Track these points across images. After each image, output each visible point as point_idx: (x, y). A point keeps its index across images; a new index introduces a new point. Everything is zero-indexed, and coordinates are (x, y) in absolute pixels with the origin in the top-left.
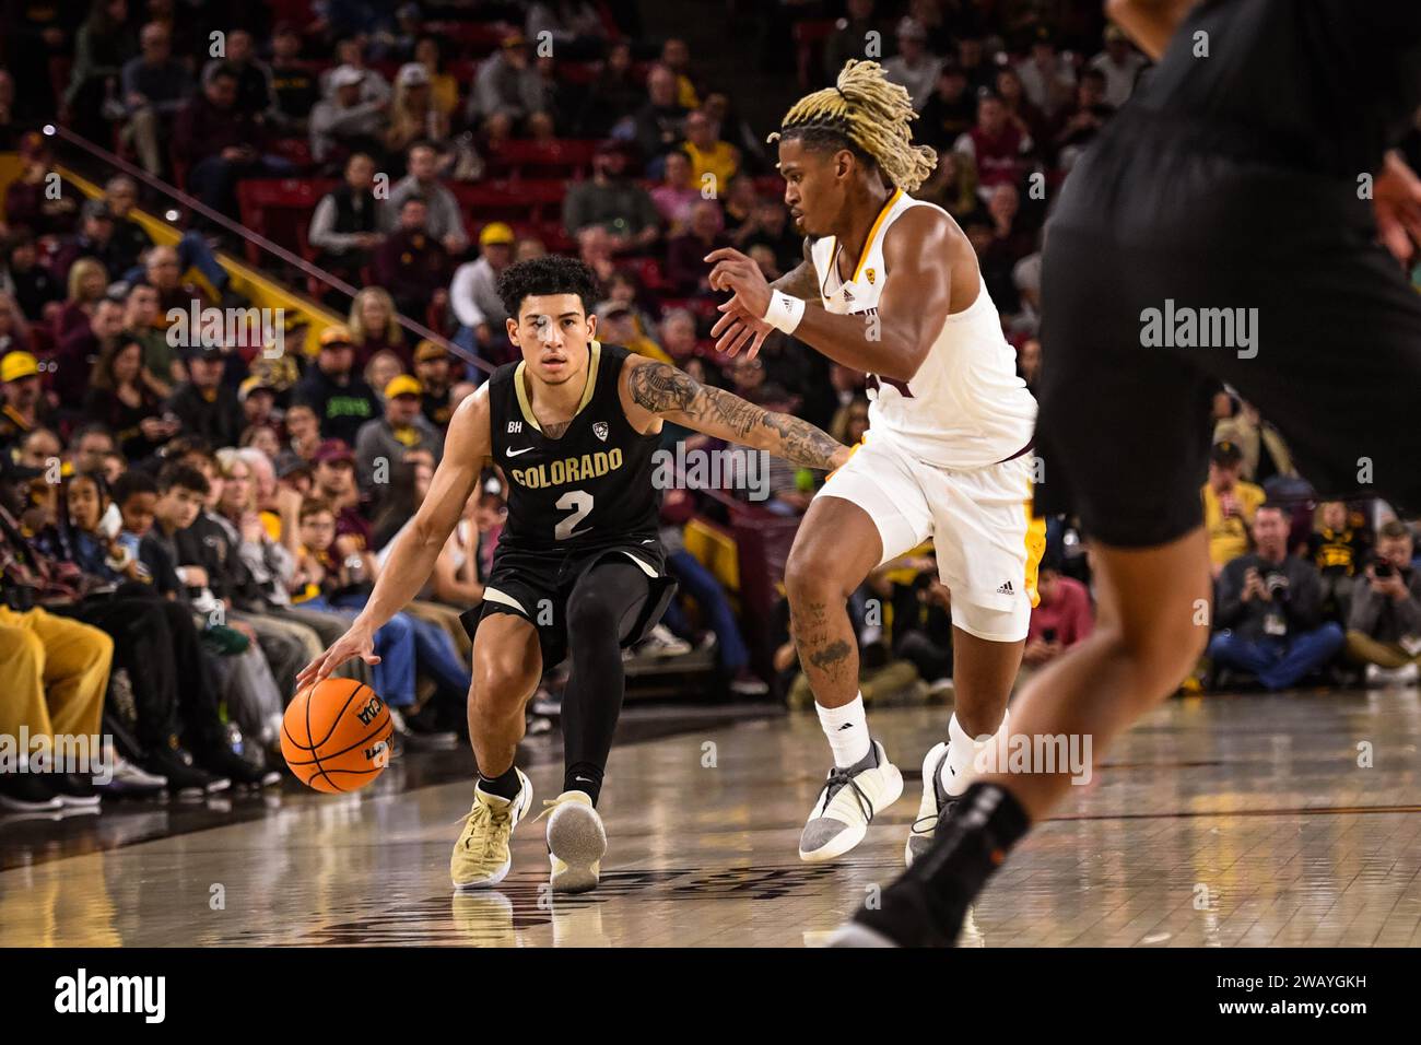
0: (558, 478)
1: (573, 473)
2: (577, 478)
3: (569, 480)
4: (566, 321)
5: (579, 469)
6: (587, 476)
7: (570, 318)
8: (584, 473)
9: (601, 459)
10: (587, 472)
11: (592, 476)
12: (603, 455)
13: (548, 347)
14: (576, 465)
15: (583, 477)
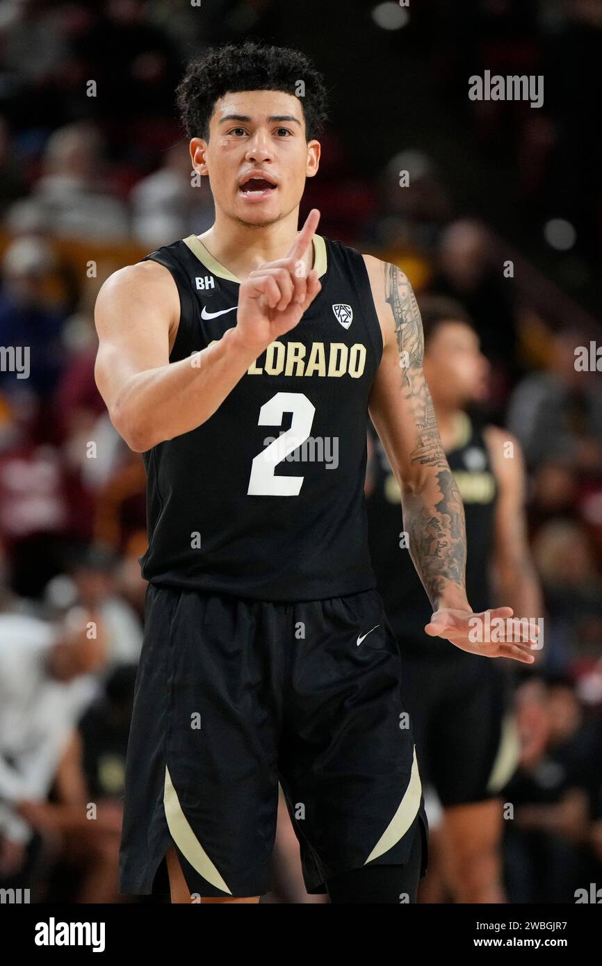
0: (274, 366)
1: (295, 364)
2: (299, 373)
3: (289, 373)
4: (280, 131)
5: (306, 359)
6: (316, 372)
7: (285, 125)
8: (312, 366)
9: (339, 351)
10: (316, 367)
11: (322, 374)
12: (343, 347)
13: (252, 160)
14: (302, 352)
15: (309, 373)
